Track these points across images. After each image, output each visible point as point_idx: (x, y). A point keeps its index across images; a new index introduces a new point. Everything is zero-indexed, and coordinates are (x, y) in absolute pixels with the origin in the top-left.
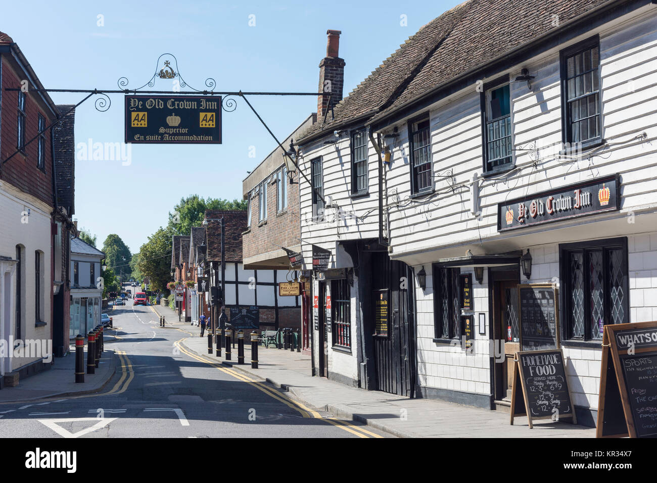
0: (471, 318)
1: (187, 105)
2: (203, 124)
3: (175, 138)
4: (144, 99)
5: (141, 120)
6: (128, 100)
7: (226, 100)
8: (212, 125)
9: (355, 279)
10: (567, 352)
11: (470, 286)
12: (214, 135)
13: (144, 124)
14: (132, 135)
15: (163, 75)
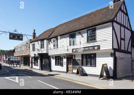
0: (63, 63)
1: (18, 35)
2: (20, 38)
3: (16, 39)
4: (12, 34)
5: (12, 36)
6: (10, 34)
7: (23, 35)
8: (21, 38)
9: (39, 58)
10: (83, 67)
11: (63, 59)
12: (22, 40)
13: (12, 37)
14: (10, 38)
15: (15, 31)
